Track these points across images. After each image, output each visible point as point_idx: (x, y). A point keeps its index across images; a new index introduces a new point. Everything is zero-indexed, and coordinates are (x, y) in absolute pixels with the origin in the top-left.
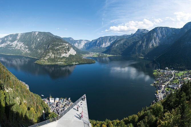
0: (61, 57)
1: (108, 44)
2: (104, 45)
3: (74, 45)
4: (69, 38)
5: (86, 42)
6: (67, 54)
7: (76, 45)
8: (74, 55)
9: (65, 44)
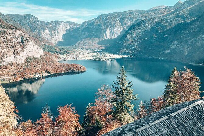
0: (4, 63)
1: (118, 31)
2: (108, 35)
3: (40, 34)
4: (25, 16)
5: (68, 28)
6: (19, 57)
7: (45, 34)
8: (39, 56)
9: (11, 31)
